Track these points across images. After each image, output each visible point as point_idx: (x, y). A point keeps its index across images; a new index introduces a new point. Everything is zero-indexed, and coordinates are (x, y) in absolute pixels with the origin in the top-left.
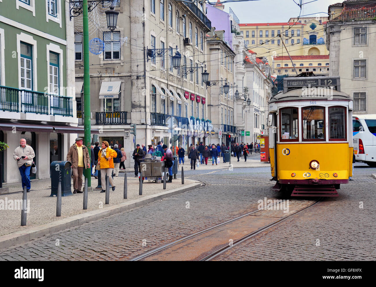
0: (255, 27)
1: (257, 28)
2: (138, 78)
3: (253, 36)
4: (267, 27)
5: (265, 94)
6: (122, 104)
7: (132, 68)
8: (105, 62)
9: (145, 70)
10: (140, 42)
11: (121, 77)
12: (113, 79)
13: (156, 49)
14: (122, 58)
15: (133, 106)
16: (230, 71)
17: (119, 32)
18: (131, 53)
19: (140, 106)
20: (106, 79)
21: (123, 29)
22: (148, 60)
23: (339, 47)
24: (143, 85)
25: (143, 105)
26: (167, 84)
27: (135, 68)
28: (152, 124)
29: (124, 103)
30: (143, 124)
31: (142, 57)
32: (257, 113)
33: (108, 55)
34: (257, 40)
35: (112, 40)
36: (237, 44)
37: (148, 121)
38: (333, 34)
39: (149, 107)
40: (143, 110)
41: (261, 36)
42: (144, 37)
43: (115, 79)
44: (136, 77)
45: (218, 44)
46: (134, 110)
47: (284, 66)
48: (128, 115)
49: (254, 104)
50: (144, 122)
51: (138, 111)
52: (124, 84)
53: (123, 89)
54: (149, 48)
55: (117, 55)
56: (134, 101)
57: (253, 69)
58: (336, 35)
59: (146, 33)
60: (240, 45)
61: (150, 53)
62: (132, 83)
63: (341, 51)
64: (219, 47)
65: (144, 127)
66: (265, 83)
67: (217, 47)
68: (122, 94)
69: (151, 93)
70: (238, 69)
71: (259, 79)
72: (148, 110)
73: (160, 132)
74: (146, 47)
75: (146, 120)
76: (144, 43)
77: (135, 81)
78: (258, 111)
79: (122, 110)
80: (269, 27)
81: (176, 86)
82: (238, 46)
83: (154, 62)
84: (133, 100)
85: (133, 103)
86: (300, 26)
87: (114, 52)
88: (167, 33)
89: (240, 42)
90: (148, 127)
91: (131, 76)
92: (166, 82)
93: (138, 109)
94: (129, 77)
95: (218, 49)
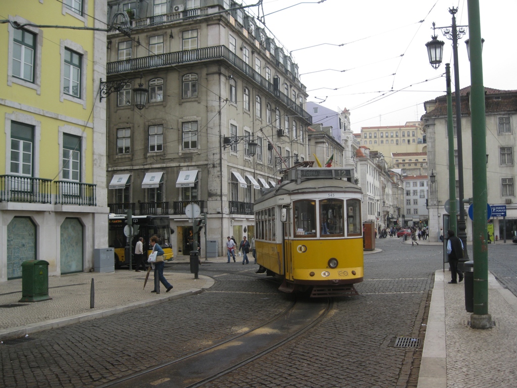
0: (377, 130)
1: (378, 130)
2: (214, 166)
3: (375, 137)
4: (386, 129)
5: (380, 185)
6: (199, 193)
7: (209, 157)
8: (184, 152)
9: (221, 159)
10: (216, 130)
11: (198, 166)
12: (190, 168)
13: (238, 136)
14: (199, 147)
15: (210, 195)
16: (338, 163)
17: (197, 121)
18: (208, 142)
19: (216, 195)
20: (184, 168)
21: (200, 118)
22: (225, 148)
23: (434, 138)
24: (219, 173)
25: (219, 193)
26: (254, 173)
27: (211, 157)
28: (231, 213)
29: (201, 192)
30: (219, 213)
31: (218, 145)
32: (371, 201)
33: (186, 145)
34: (379, 140)
35: (190, 130)
36: (346, 138)
37: (225, 210)
38: (428, 126)
39: (225, 195)
40: (219, 198)
41: (382, 137)
42: (220, 126)
43: (192, 168)
44: (212, 166)
45: (323, 137)
46: (210, 199)
47: (402, 162)
48: (205, 203)
49: (368, 193)
50: (220, 211)
51: (213, 199)
52: (201, 173)
53: (200, 177)
54: (226, 136)
55: (194, 144)
56: (211, 190)
57: (366, 163)
58: (431, 127)
59: (222, 121)
60: (349, 140)
61: (227, 141)
62: (208, 171)
63: (436, 141)
64: (324, 141)
65: (220, 216)
66: (380, 175)
67: (322, 140)
68: (199, 183)
69: (230, 181)
70: (348, 161)
71: (373, 171)
72: (224, 198)
73: (242, 221)
74: (222, 135)
75: (222, 209)
76: (220, 132)
77: (211, 170)
78: (373, 200)
79: (199, 199)
80: (389, 129)
81: (267, 175)
82: (346, 141)
83: (235, 150)
84: (209, 189)
85: (210, 191)
86: (415, 128)
87: (192, 142)
88: (253, 123)
89: (347, 137)
90: (224, 216)
91: (207, 165)
92: (253, 171)
93: (214, 198)
94: (205, 166)
95: (323, 142)
